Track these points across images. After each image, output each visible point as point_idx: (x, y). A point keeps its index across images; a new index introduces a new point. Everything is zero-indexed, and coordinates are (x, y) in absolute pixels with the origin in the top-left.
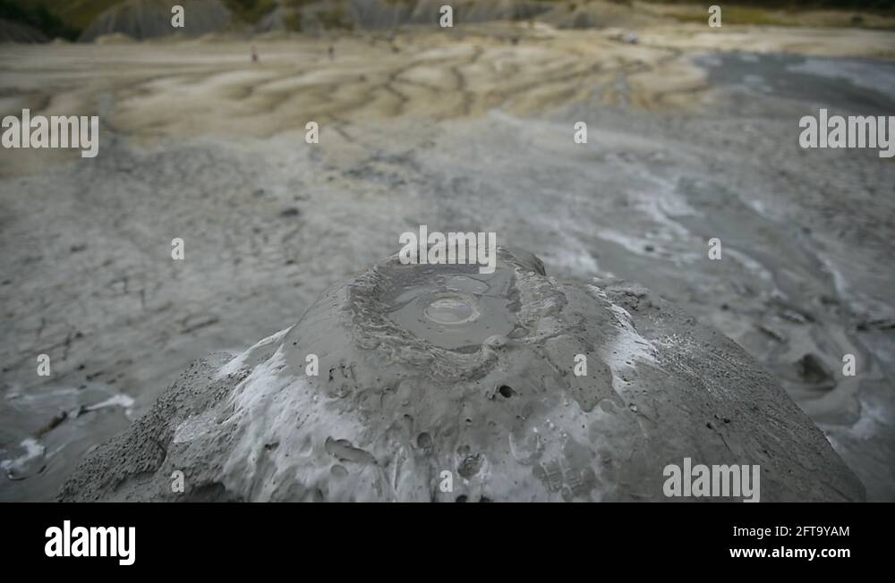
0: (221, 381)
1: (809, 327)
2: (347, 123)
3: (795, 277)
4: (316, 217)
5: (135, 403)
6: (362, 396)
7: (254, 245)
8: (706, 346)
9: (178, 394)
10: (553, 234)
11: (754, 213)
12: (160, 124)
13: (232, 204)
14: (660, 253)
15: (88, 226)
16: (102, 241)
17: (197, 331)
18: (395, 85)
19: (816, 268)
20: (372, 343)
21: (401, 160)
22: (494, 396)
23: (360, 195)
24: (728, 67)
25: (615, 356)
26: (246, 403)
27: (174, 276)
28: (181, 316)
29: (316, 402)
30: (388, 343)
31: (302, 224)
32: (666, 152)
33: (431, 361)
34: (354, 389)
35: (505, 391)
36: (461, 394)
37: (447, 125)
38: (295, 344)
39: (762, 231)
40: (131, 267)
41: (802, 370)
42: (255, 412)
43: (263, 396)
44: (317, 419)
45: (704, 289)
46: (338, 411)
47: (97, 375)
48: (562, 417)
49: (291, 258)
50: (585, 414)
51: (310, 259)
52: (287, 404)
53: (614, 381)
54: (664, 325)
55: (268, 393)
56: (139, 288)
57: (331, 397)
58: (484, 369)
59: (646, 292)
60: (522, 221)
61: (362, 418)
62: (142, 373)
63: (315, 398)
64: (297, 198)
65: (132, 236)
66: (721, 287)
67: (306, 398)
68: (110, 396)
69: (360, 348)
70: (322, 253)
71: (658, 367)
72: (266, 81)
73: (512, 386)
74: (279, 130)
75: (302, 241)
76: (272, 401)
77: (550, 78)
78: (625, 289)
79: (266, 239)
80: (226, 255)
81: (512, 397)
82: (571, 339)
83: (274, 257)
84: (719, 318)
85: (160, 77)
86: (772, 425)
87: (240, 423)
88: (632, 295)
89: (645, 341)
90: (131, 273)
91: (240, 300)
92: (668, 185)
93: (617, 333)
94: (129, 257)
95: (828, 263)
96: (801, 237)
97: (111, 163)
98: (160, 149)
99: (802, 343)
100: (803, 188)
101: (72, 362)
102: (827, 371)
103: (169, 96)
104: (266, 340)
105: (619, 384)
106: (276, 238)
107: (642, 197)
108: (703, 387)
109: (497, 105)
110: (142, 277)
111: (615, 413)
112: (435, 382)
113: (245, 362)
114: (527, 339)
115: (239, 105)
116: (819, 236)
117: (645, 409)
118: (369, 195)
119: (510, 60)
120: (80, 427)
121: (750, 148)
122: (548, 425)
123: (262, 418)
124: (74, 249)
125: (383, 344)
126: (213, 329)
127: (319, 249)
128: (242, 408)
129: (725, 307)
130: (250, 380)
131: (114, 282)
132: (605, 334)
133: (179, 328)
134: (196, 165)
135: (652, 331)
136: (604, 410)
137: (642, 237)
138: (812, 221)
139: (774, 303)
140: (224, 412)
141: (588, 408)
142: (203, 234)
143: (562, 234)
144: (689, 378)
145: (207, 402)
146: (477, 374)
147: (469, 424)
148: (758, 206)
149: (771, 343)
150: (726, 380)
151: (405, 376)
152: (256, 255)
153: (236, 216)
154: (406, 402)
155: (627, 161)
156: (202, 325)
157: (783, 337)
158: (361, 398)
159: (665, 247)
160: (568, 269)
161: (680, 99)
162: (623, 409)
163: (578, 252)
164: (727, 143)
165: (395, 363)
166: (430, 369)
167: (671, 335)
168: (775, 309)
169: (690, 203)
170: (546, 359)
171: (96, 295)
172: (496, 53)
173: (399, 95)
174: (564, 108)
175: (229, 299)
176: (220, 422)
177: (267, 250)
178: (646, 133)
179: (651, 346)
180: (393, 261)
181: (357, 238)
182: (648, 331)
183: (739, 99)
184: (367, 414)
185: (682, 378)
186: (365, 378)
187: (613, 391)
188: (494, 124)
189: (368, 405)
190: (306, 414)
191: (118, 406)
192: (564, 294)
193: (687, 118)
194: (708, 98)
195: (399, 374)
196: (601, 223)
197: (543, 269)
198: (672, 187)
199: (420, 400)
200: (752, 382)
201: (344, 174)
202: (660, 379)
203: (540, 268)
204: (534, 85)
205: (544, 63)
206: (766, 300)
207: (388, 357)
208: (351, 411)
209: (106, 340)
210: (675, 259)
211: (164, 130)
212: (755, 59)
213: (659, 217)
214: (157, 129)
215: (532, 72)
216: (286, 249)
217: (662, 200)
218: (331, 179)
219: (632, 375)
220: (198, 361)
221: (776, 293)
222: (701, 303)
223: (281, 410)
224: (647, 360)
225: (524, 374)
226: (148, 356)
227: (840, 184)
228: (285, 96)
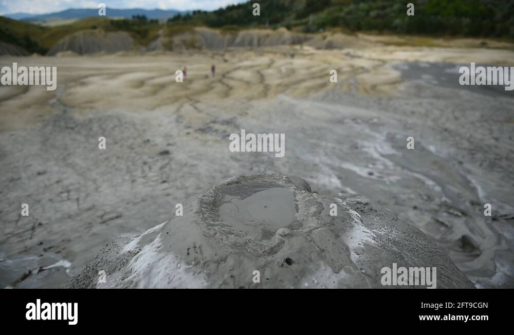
0: (124, 255)
1: (464, 218)
2: (197, 102)
3: (455, 189)
4: (179, 155)
5: (72, 265)
6: (206, 264)
7: (143, 172)
8: (404, 233)
9: (99, 262)
10: (315, 165)
11: (430, 152)
12: (91, 102)
13: (131, 148)
14: (376, 176)
15: (48, 160)
16: (56, 169)
17: (109, 222)
18: (225, 80)
19: (466, 184)
20: (212, 232)
21: (228, 123)
22: (282, 265)
23: (205, 143)
24: (413, 70)
25: (352, 240)
26: (139, 268)
27: (96, 189)
28: (100, 213)
29: (179, 268)
30: (220, 233)
31: (171, 159)
32: (379, 118)
33: (246, 243)
34: (201, 260)
35: (289, 261)
36: (263, 263)
37: (255, 103)
38: (167, 233)
39: (435, 163)
40: (72, 184)
41: (461, 244)
42: (144, 273)
43: (149, 264)
44: (180, 278)
45: (403, 197)
46: (192, 273)
47: (50, 248)
48: (322, 276)
49: (164, 179)
50: (335, 274)
51: (176, 180)
52: (162, 268)
53: (351, 255)
54: (380, 221)
55: (152, 262)
56: (76, 197)
57: (188, 265)
58: (276, 248)
59: (369, 202)
60: (298, 158)
61: (206, 278)
62: (76, 247)
63: (179, 266)
64: (169, 145)
65: (72, 166)
66: (413, 196)
67: (174, 266)
68: (58, 261)
69: (205, 235)
70: (182, 176)
71: (377, 247)
72: (153, 78)
73: (293, 259)
74: (159, 105)
75: (171, 169)
76: (153, 268)
77: (313, 77)
78: (356, 200)
79: (150, 168)
80: (127, 177)
81: (293, 265)
82: (326, 230)
83: (154, 179)
84: (411, 214)
85: (92, 75)
86: (443, 279)
87: (135, 280)
88: (361, 203)
89: (369, 231)
90: (71, 188)
91: (135, 204)
92: (380, 137)
93: (352, 227)
94: (71, 178)
95: (473, 181)
96: (457, 166)
97: (63, 124)
98: (91, 116)
99: (460, 228)
100: (458, 138)
101: (36, 240)
102: (475, 245)
103: (96, 86)
104: (150, 230)
105: (354, 257)
106: (156, 168)
107: (366, 143)
108: (403, 258)
109: (283, 92)
110: (78, 190)
111: (352, 274)
112: (248, 256)
113: (138, 243)
114: (301, 230)
115: (137, 91)
116: (468, 166)
117: (369, 272)
118: (210, 143)
119: (290, 67)
120: (38, 279)
121: (426, 115)
122: (314, 281)
123: (148, 277)
124: (39, 174)
125: (218, 233)
126: (119, 221)
127: (180, 174)
128: (136, 271)
129: (415, 208)
130: (141, 255)
131: (62, 193)
132: (346, 227)
133: (99, 220)
134: (111, 125)
135: (373, 224)
136: (346, 272)
137: (367, 167)
138: (463, 157)
139: (443, 205)
140: (126, 273)
141: (336, 272)
142: (114, 165)
143: (321, 165)
144: (394, 253)
145: (116, 267)
146: (273, 251)
147: (268, 281)
148: (432, 148)
149: (443, 228)
150: (416, 253)
151: (231, 253)
152: (144, 177)
153: (133, 155)
154: (232, 268)
155: (357, 123)
156: (112, 219)
157: (449, 225)
158: (206, 265)
159: (380, 173)
160: (324, 186)
161: (386, 88)
162: (357, 272)
163: (330, 176)
164: (413, 113)
165: (225, 245)
166: (246, 249)
167: (384, 227)
168: (444, 209)
169: (393, 147)
170: (312, 242)
171: (50, 200)
172: (282, 63)
173: (228, 86)
174: (321, 93)
175: (128, 203)
176: (123, 279)
177: (151, 174)
178: (367, 107)
179: (373, 234)
180: (224, 184)
181: (203, 168)
182: (371, 224)
183: (419, 88)
184: (209, 275)
185: (391, 253)
186: (208, 253)
187: (351, 261)
188: (281, 103)
189: (210, 270)
190: (173, 275)
191: (62, 267)
192: (322, 204)
193: (390, 99)
194: (402, 87)
195: (227, 252)
196: (343, 159)
197: (310, 188)
198: (383, 138)
199: (240, 267)
200: (431, 254)
201: (196, 131)
202: (378, 254)
203: (308, 188)
204: (304, 80)
205: (308, 68)
206: (439, 203)
207: (221, 241)
208: (199, 273)
209: (56, 227)
210: (385, 179)
211: (93, 105)
212: (427, 66)
213: (376, 156)
214: (89, 105)
215: (302, 73)
216: (162, 174)
217: (377, 146)
218: (188, 133)
219: (362, 251)
220: (111, 243)
221: (444, 199)
222: (402, 205)
223: (159, 273)
224: (370, 242)
225: (300, 251)
226: (80, 237)
227: (478, 136)
228: (163, 86)
